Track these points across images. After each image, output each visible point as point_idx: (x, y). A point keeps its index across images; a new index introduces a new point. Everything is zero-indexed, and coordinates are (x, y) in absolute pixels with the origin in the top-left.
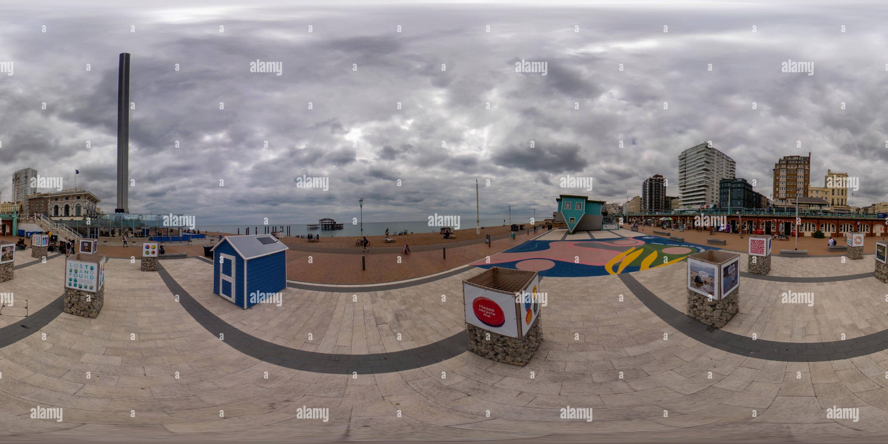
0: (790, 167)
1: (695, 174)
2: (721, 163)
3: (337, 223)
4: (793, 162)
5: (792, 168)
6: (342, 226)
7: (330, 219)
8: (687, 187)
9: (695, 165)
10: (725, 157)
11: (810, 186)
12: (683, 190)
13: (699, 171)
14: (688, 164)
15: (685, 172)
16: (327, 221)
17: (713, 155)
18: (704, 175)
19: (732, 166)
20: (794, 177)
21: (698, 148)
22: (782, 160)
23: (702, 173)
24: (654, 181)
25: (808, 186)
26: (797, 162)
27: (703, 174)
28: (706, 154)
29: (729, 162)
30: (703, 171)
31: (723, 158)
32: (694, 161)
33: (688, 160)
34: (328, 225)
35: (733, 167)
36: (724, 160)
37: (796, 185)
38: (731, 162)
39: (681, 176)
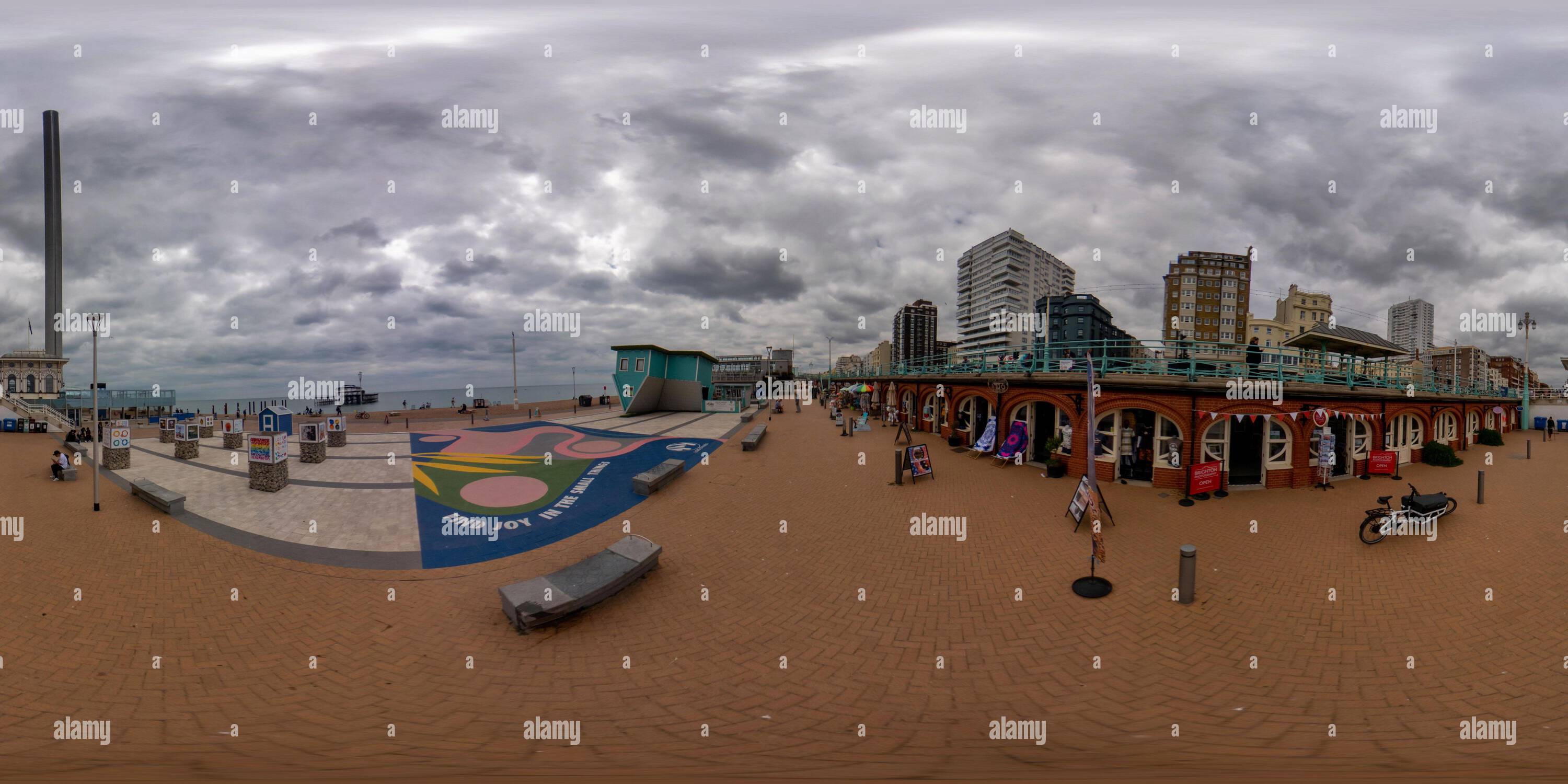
0: (1206, 272)
1: (988, 293)
2: (1043, 272)
3: (366, 393)
4: (1212, 263)
5: (1210, 274)
6: (375, 397)
7: (354, 387)
8: (972, 321)
9: (987, 275)
10: (1051, 260)
11: (1252, 316)
12: (966, 326)
13: (995, 286)
14: (976, 274)
15: (969, 289)
17: (1027, 254)
18: (1006, 294)
19: (1067, 279)
20: (1213, 294)
21: (994, 242)
22: (1186, 258)
23: (1002, 290)
24: (913, 311)
25: (1245, 316)
26: (1220, 264)
27: (1004, 292)
28: (1010, 251)
29: (1061, 271)
30: (1004, 286)
31: (1048, 262)
32: (987, 268)
33: (976, 267)
34: (352, 396)
35: (1069, 280)
36: (1051, 266)
37: (1219, 314)
38: (1064, 271)
39: (962, 299)
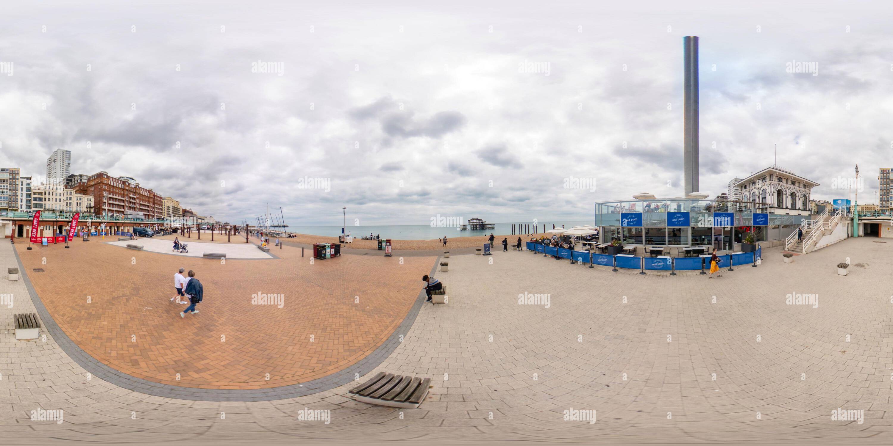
16: (475, 221)
34: (477, 225)
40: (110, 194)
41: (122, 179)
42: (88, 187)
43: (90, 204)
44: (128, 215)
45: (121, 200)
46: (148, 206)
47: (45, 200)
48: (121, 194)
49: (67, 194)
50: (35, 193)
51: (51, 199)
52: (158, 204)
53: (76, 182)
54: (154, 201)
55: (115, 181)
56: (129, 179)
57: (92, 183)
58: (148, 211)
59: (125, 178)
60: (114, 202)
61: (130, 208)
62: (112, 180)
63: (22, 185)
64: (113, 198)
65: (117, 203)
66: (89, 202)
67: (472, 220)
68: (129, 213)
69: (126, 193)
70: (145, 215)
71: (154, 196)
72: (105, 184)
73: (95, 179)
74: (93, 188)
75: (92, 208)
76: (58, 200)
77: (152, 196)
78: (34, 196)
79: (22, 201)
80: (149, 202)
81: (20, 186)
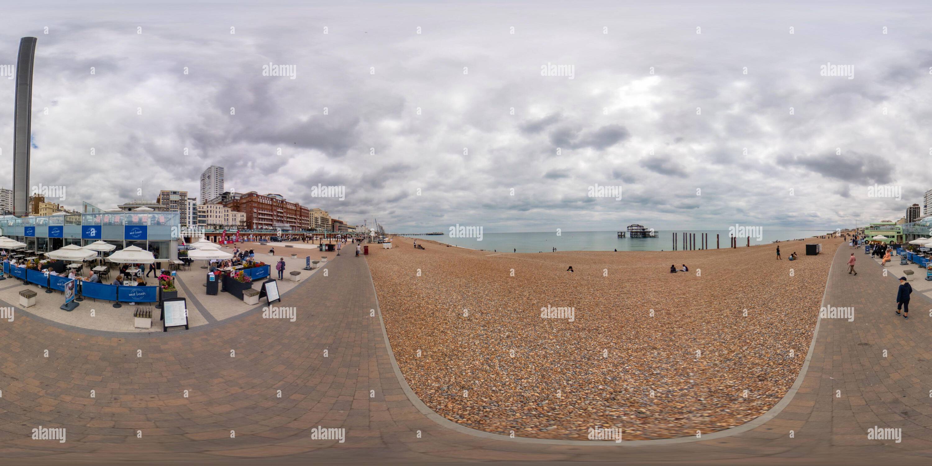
34: (637, 232)
40: (260, 210)
41: (270, 196)
42: (240, 204)
43: (243, 219)
44: (276, 227)
45: (269, 214)
46: (295, 219)
47: (208, 217)
48: (269, 209)
49: (225, 212)
50: (200, 212)
51: (212, 216)
52: (304, 216)
53: (230, 199)
54: (301, 213)
55: (264, 199)
56: (277, 196)
57: (244, 201)
58: (295, 222)
59: (273, 195)
60: (263, 217)
61: (278, 221)
62: (261, 198)
63: (189, 205)
64: (262, 214)
65: (266, 217)
66: (242, 218)
67: (632, 226)
68: (277, 225)
69: (274, 208)
70: (291, 226)
71: (301, 209)
72: (255, 202)
73: (246, 198)
74: (245, 206)
75: (245, 222)
76: (218, 217)
77: (299, 209)
78: (199, 214)
79: (189, 218)
80: (296, 215)
81: (188, 206)
